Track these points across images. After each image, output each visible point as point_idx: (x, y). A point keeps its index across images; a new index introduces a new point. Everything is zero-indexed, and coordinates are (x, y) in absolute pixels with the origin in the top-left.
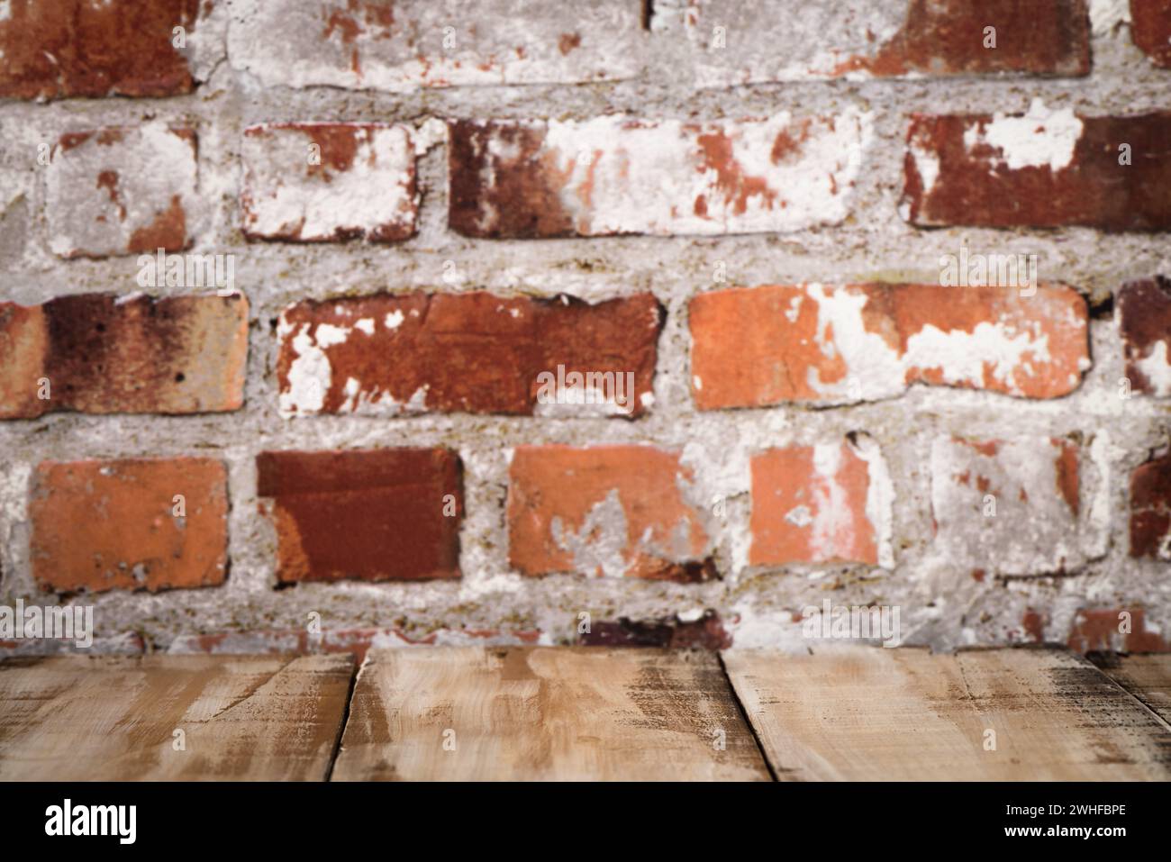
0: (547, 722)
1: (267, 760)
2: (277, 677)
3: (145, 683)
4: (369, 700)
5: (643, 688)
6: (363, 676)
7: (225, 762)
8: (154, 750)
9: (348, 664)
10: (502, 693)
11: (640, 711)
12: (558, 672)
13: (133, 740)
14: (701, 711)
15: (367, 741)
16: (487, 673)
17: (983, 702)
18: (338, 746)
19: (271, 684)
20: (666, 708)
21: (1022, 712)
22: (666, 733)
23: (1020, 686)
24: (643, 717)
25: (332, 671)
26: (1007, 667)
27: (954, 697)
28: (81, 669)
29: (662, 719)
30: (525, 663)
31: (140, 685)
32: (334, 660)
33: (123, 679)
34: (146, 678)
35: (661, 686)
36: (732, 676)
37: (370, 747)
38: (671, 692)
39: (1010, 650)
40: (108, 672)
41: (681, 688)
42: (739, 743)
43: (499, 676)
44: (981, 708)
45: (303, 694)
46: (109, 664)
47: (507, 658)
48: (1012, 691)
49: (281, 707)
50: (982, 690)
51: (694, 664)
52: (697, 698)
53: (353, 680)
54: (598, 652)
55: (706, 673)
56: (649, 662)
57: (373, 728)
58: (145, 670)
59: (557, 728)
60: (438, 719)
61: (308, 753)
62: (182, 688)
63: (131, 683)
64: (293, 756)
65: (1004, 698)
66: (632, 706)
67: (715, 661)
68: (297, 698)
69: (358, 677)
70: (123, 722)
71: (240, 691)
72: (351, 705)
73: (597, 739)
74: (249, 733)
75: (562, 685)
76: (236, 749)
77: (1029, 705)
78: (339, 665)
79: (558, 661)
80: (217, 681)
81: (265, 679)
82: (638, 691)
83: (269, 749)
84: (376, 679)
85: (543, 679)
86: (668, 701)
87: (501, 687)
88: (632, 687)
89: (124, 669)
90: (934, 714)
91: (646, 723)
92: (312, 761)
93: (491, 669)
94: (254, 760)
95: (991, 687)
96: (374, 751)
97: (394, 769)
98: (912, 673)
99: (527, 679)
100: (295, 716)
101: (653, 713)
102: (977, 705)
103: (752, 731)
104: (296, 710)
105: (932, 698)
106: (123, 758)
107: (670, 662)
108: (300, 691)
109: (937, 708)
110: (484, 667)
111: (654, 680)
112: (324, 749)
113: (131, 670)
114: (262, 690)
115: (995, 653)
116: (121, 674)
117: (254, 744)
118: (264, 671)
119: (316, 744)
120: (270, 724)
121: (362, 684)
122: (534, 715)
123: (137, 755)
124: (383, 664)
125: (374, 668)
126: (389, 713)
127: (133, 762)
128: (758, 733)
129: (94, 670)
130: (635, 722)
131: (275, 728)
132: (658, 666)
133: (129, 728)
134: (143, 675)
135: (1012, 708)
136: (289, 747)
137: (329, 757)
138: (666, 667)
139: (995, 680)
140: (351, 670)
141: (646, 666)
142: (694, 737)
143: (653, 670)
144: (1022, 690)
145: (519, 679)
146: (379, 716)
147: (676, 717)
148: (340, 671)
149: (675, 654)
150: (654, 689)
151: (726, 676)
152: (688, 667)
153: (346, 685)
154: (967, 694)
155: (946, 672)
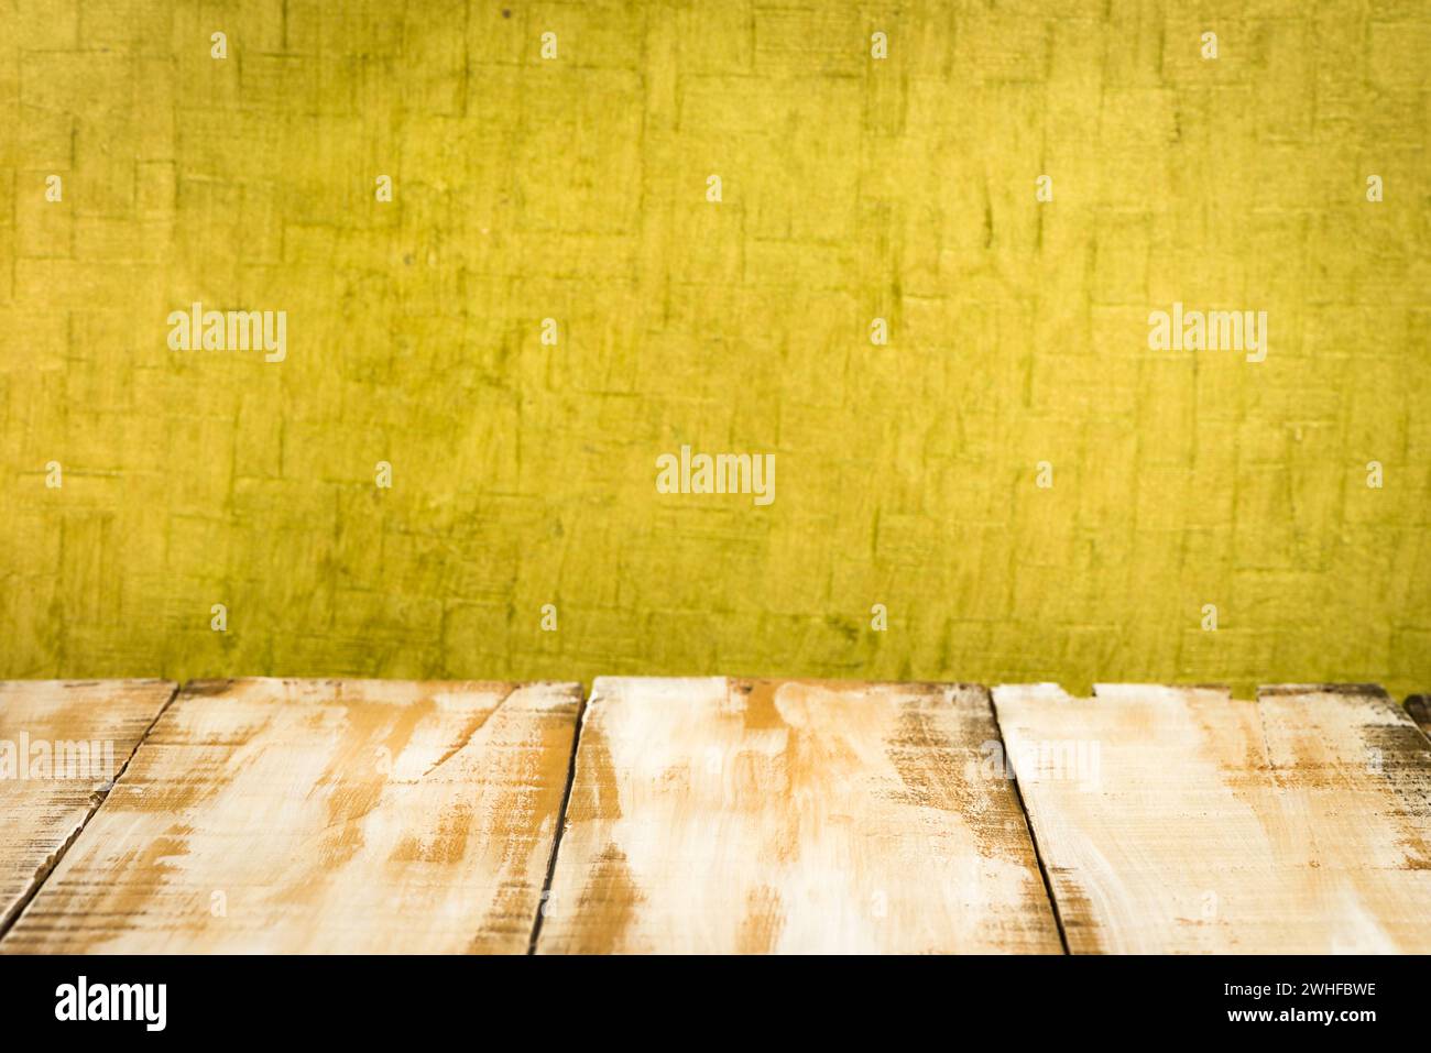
0: (795, 792)
1: (484, 841)
2: (493, 719)
3: (346, 723)
4: (597, 754)
5: (903, 742)
6: (590, 718)
7: (437, 843)
8: (359, 823)
9: (574, 700)
10: (744, 748)
11: (899, 778)
12: (808, 716)
13: (335, 807)
14: (968, 779)
15: (595, 816)
16: (729, 718)
17: (1284, 774)
18: (562, 820)
19: (488, 727)
20: (929, 774)
21: (1328, 791)
22: (927, 811)
23: (1327, 751)
24: (902, 788)
25: (556, 710)
26: (1315, 721)
27: (1252, 765)
28: (273, 700)
29: (923, 789)
30: (771, 703)
31: (341, 727)
32: (558, 694)
33: (320, 717)
34: (347, 716)
35: (924, 741)
36: (1003, 727)
37: (597, 823)
38: (934, 750)
39: (1320, 695)
40: (305, 705)
41: (946, 743)
42: (1008, 826)
43: (742, 723)
44: (1281, 783)
45: (523, 745)
46: (306, 693)
47: (752, 693)
48: (1318, 758)
49: (498, 763)
50: (1284, 756)
51: (962, 707)
52: (963, 759)
53: (579, 725)
54: (854, 688)
55: (975, 721)
56: (912, 704)
57: (602, 796)
58: (345, 704)
59: (806, 802)
60: (674, 785)
61: (530, 831)
62: (388, 731)
63: (330, 723)
64: (513, 836)
65: (1310, 769)
66: (890, 771)
67: (986, 703)
68: (517, 750)
69: (585, 720)
70: (323, 781)
71: (452, 737)
72: (577, 760)
73: (849, 819)
74: (463, 802)
75: (812, 738)
76: (450, 825)
77: (1336, 780)
78: (563, 701)
79: (809, 700)
80: (426, 720)
81: (478, 722)
82: (897, 748)
83: (486, 825)
84: (604, 723)
85: (792, 728)
86: (931, 763)
87: (744, 738)
88: (891, 742)
89: (322, 702)
90: (1228, 791)
91: (906, 796)
92: (534, 843)
93: (734, 712)
94: (470, 841)
95: (1295, 752)
96: (603, 830)
97: (624, 858)
98: (1207, 728)
99: (774, 727)
100: (514, 777)
101: (914, 780)
102: (1277, 778)
103: (1024, 810)
104: (516, 768)
105: (1228, 767)
106: (325, 835)
107: (935, 704)
108: (519, 741)
109: (1233, 782)
110: (726, 708)
111: (918, 734)
112: (548, 824)
113: (329, 703)
114: (479, 737)
115: (1302, 698)
116: (320, 709)
117: (469, 818)
118: (479, 708)
119: (537, 819)
120: (487, 787)
121: (589, 730)
122: (781, 783)
123: (339, 831)
124: (612, 701)
125: (602, 705)
126: (619, 774)
127: (336, 843)
128: (1030, 813)
129: (288, 702)
130: (893, 795)
131: (493, 793)
132: (921, 711)
133: (330, 790)
134: (344, 710)
135: (1317, 785)
136: (508, 823)
137: (552, 837)
138: (930, 712)
139: (1300, 741)
140: (577, 709)
141: (909, 710)
142: (958, 818)
143: (915, 716)
144: (1330, 757)
145: (765, 727)
146: (607, 778)
147: (939, 788)
148: (566, 710)
149: (941, 692)
150: (916, 744)
151: (997, 726)
152: (955, 712)
153: (572, 729)
154: (1267, 762)
155: (1246, 728)
